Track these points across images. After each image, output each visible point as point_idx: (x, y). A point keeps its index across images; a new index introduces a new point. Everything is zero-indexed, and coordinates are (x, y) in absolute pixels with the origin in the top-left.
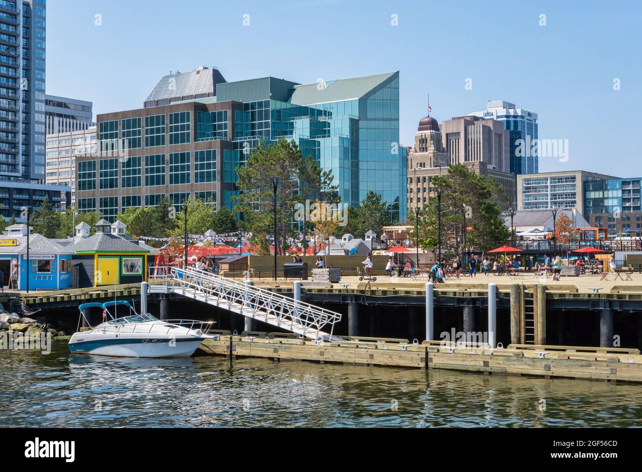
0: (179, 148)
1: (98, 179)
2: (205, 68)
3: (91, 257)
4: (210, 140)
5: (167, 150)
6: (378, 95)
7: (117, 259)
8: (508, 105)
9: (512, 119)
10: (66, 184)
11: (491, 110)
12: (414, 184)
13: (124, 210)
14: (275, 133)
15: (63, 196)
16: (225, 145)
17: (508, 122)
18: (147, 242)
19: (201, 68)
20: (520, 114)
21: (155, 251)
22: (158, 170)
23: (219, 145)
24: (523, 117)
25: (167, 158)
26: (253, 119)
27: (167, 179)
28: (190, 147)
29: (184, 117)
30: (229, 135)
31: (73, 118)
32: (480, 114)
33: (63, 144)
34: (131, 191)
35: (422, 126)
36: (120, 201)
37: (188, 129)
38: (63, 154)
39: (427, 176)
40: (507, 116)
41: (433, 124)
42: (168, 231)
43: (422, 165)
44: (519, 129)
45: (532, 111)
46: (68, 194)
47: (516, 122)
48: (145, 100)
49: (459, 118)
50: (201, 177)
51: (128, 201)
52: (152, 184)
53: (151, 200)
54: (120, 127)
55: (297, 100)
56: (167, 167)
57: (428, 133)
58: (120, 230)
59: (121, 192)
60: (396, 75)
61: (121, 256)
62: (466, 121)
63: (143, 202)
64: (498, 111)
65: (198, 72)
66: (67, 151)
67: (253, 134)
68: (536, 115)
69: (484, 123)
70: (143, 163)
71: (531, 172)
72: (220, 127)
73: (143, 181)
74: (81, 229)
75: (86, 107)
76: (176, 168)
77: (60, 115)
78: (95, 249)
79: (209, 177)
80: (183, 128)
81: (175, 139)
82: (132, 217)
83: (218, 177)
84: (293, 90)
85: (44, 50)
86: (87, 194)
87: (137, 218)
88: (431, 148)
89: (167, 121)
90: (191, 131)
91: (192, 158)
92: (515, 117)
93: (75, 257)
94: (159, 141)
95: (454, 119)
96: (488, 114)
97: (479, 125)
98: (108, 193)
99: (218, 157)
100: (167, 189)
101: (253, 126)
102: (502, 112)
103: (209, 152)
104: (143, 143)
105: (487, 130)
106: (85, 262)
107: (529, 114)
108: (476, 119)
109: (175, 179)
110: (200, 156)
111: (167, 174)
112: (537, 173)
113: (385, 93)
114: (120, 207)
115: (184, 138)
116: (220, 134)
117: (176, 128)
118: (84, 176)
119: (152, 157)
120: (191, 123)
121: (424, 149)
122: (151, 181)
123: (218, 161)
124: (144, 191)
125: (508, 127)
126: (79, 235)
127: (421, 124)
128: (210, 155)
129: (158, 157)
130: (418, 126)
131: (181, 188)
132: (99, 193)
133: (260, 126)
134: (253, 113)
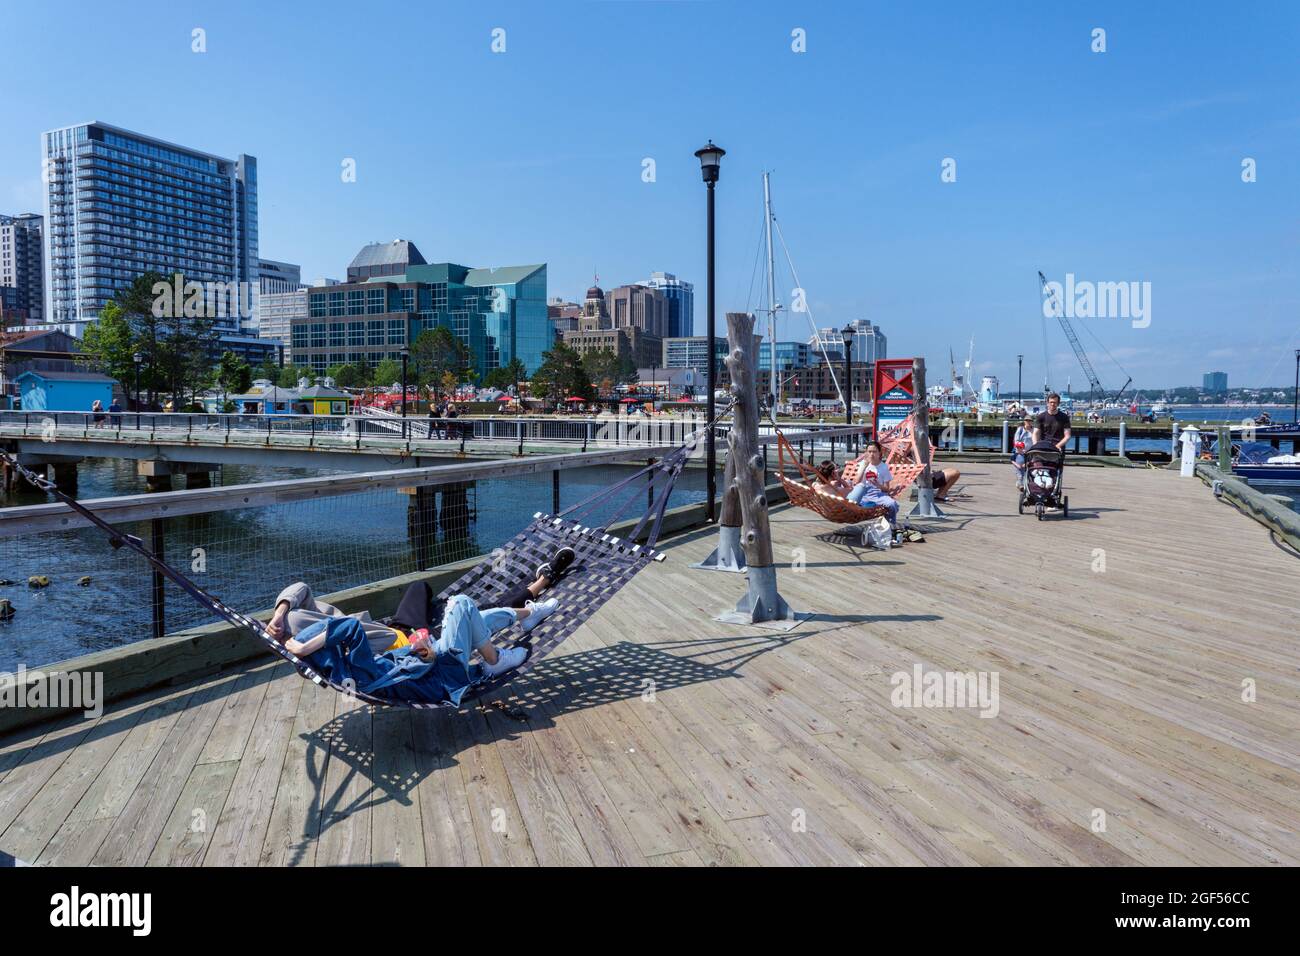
0: (376, 317)
1: (309, 339)
2: (401, 241)
3: (312, 401)
4: (400, 312)
5: (366, 318)
6: (531, 281)
7: (329, 403)
8: (669, 277)
9: (672, 288)
10: (279, 338)
11: (655, 280)
12: (581, 343)
13: (331, 365)
14: (452, 308)
15: (276, 349)
16: (412, 316)
17: (668, 291)
18: (350, 391)
19: (397, 241)
20: (678, 284)
21: (354, 397)
22: (359, 334)
23: (406, 316)
24: (681, 287)
25: (366, 324)
26: (434, 296)
27: (366, 341)
28: (384, 317)
29: (379, 293)
30: (415, 309)
31: (283, 279)
32: (644, 283)
33: (275, 304)
34: (336, 350)
35: (590, 294)
36: (328, 358)
37: (383, 302)
38: (276, 312)
39: (592, 337)
40: (668, 286)
41: (598, 293)
42: (367, 382)
43: (589, 327)
44: (678, 297)
45: (689, 282)
46: (281, 348)
47: (675, 291)
48: (348, 266)
49: (627, 286)
50: (392, 341)
51: (334, 357)
52: (354, 344)
53: (353, 357)
54: (327, 298)
55: (470, 282)
56: (366, 331)
57: (594, 300)
58: (331, 383)
59: (328, 350)
60: (544, 266)
61: (331, 401)
62: (632, 289)
63: (347, 358)
64: (660, 282)
65: (395, 244)
66: (279, 310)
67: (434, 308)
68: (692, 286)
69: (647, 291)
70: (347, 328)
71: (686, 336)
72: (408, 302)
73: (347, 342)
74: (303, 383)
75: (295, 271)
76: (373, 333)
77: (270, 277)
78: (315, 395)
79: (400, 341)
80: (378, 302)
81: (372, 310)
82: (338, 370)
83: (406, 341)
84: (467, 273)
85: (256, 222)
86: (300, 351)
87: (342, 372)
88: (597, 313)
89: (366, 296)
90: (385, 305)
91: (386, 326)
92: (673, 286)
93: (300, 401)
94: (360, 311)
95: (622, 287)
96: (651, 283)
97: (643, 293)
98: (318, 350)
99: (406, 325)
100: (366, 349)
101: (434, 302)
102: (664, 282)
103: (399, 322)
104: (346, 312)
105: (649, 298)
106: (308, 404)
107: (687, 285)
108: (641, 287)
109: (372, 341)
110: (392, 324)
111: (366, 337)
112: (692, 336)
113: (536, 280)
114: (328, 362)
115: (379, 310)
116: (408, 307)
117: (373, 302)
118: (298, 336)
119: (354, 324)
120: (385, 298)
121: (592, 314)
122: (353, 342)
123: (406, 328)
124: (348, 349)
125: (668, 295)
126: (301, 386)
127: (589, 292)
128: (399, 324)
129: (358, 323)
130: (586, 294)
131: (377, 349)
132: (311, 351)
133: (440, 302)
134: (434, 292)
